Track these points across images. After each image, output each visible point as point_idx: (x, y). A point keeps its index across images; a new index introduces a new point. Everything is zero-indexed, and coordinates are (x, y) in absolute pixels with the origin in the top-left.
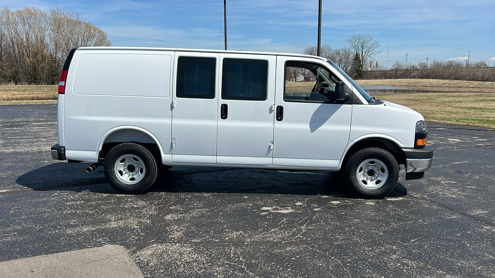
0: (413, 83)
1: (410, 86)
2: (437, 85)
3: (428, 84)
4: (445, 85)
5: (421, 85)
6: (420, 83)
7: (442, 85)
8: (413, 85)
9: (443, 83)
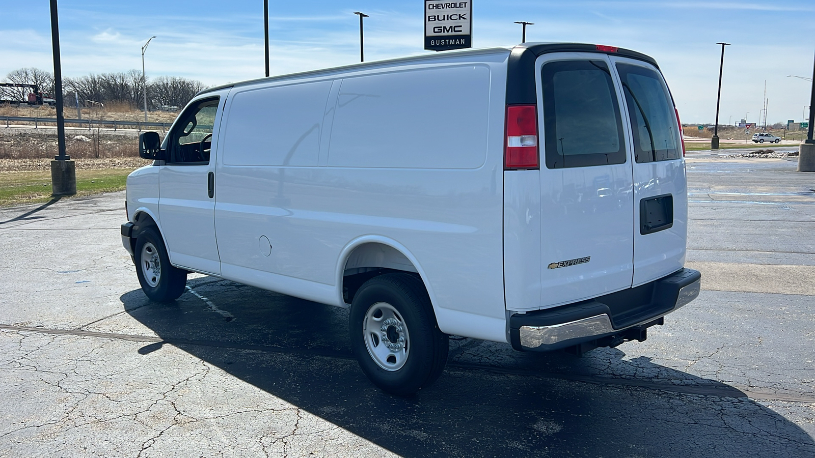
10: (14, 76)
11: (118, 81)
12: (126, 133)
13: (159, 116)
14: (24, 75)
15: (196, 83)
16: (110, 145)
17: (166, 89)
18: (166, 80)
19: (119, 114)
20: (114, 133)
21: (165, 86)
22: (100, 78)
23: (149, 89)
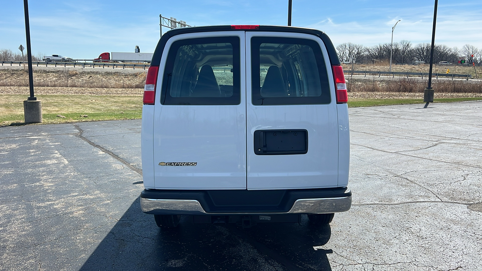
10: (340, 48)
11: (394, 47)
12: (369, 78)
13: (405, 68)
14: (344, 47)
15: (443, 46)
16: (360, 84)
17: (423, 51)
18: (423, 46)
19: (382, 67)
20: (364, 78)
21: (422, 49)
22: (384, 46)
23: (411, 51)
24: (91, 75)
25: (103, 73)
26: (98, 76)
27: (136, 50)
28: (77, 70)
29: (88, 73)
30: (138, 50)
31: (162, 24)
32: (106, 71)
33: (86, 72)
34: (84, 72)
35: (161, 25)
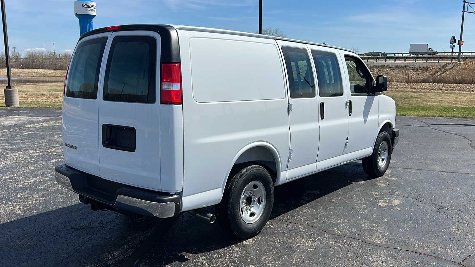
0: (17, 73)
1: (15, 76)
2: (43, 75)
3: (34, 74)
4: (52, 75)
5: (27, 75)
6: (25, 73)
7: (49, 75)
8: (18, 75)
9: (49, 73)
24: (380, 69)
25: (393, 66)
26: (387, 70)
27: (452, 41)
28: (369, 64)
29: (378, 67)
30: (453, 41)
31: (466, 10)
32: (396, 65)
33: (376, 66)
34: (375, 66)
35: (464, 11)
